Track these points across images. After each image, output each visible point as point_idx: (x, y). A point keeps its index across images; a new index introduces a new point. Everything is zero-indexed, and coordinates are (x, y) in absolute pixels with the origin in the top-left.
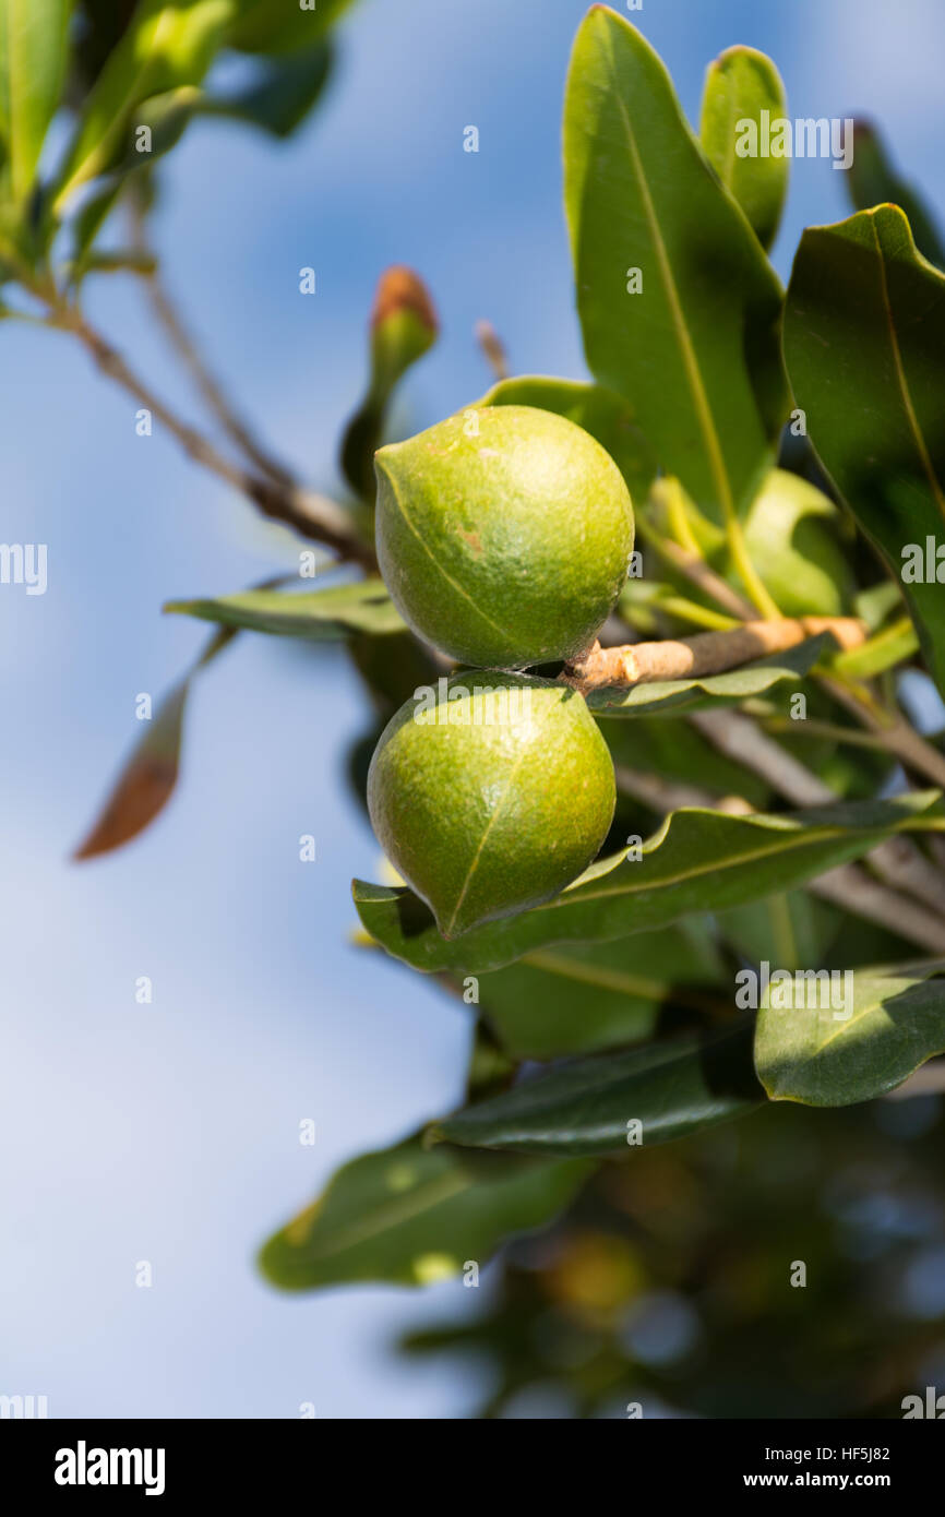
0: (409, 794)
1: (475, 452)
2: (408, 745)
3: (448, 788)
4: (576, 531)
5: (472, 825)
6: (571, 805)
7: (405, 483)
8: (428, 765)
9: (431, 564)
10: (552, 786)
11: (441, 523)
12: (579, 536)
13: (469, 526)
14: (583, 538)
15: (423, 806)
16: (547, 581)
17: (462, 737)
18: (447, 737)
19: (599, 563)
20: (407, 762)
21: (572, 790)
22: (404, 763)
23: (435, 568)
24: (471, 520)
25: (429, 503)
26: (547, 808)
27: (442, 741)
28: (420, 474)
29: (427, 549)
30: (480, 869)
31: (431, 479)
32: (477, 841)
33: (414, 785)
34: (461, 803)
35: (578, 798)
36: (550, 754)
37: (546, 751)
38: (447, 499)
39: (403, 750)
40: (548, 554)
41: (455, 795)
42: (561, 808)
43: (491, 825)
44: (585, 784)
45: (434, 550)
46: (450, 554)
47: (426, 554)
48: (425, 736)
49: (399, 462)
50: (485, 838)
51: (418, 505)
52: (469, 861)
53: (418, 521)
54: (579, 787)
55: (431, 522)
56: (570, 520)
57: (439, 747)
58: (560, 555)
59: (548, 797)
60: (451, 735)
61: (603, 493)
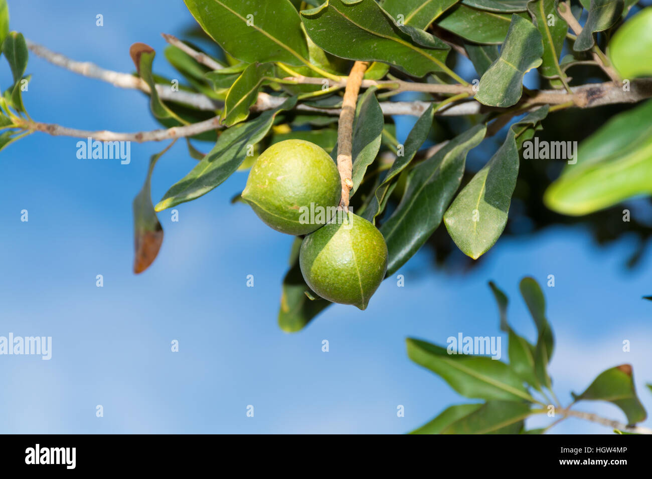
0: (328, 286)
1: (276, 180)
2: (316, 271)
3: (339, 277)
4: (322, 181)
5: (354, 282)
6: (376, 253)
7: (260, 202)
8: (328, 275)
9: (287, 221)
10: (367, 253)
11: (282, 209)
12: (324, 181)
13: (292, 205)
14: (325, 181)
15: (335, 287)
16: (325, 201)
17: (332, 260)
18: (327, 263)
19: (334, 182)
20: (320, 277)
21: (373, 249)
22: (319, 278)
23: (290, 222)
24: (291, 203)
25: (274, 205)
26: (371, 261)
27: (327, 265)
28: (264, 197)
29: (283, 218)
30: (364, 291)
31: (268, 197)
32: (358, 286)
33: (328, 283)
34: (346, 279)
35: (376, 249)
36: (360, 245)
37: (358, 245)
38: (279, 201)
39: (316, 274)
40: (320, 194)
41: (343, 278)
42: (374, 257)
43: (360, 278)
44: (375, 243)
45: (285, 217)
46: (291, 216)
47: (284, 220)
48: (320, 266)
49: (252, 195)
50: (360, 283)
51: (270, 207)
52: (360, 291)
53: (274, 212)
54: (374, 245)
55: (279, 210)
56: (318, 179)
57: (327, 267)
58: (323, 191)
59: (369, 257)
60: (328, 261)
61: (320, 161)
